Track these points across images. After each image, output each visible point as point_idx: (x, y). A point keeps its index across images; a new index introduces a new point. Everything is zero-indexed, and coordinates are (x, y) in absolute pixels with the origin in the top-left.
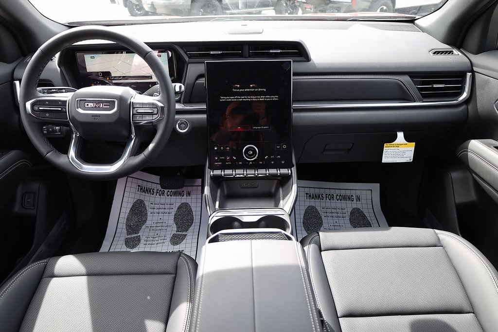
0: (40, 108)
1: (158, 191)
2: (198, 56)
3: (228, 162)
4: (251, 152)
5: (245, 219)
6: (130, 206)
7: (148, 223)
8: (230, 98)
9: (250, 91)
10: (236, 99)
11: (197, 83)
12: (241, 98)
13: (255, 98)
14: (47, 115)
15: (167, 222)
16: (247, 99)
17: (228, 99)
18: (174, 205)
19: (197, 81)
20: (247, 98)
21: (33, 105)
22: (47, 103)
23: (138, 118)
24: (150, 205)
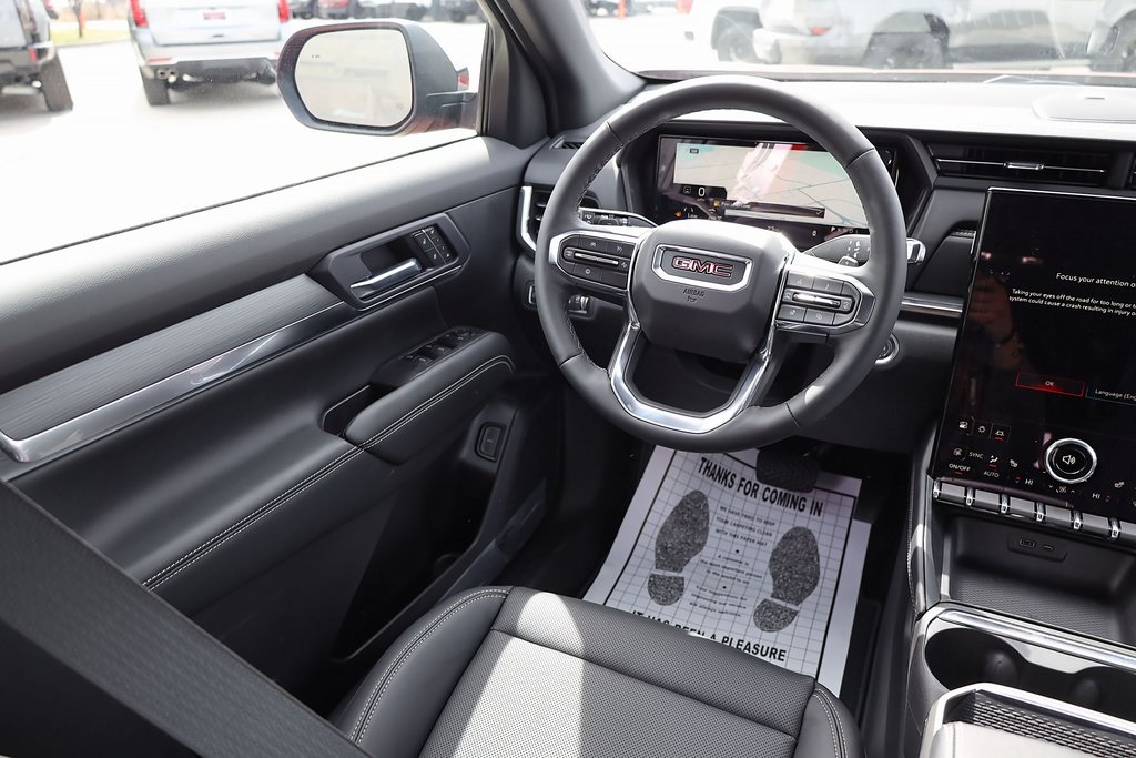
0: (577, 255)
1: (744, 483)
2: (962, 172)
3: (991, 470)
4: (1073, 460)
5: (1036, 657)
6: (675, 501)
7: (707, 553)
8: (1041, 298)
9: (1110, 286)
10: (1061, 301)
11: (948, 243)
12: (1076, 303)
13: (1124, 309)
14: (588, 271)
15: (751, 563)
16: (1096, 308)
17: (1036, 298)
18: (775, 528)
19: (949, 238)
20: (1098, 305)
21: (565, 245)
22: (593, 244)
23: (792, 313)
24: (719, 510)
